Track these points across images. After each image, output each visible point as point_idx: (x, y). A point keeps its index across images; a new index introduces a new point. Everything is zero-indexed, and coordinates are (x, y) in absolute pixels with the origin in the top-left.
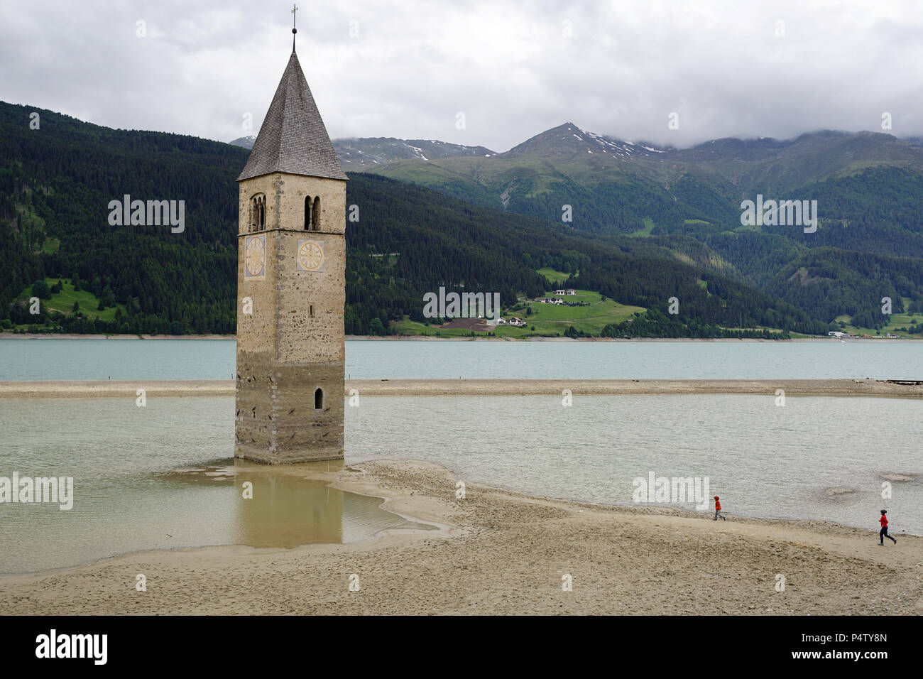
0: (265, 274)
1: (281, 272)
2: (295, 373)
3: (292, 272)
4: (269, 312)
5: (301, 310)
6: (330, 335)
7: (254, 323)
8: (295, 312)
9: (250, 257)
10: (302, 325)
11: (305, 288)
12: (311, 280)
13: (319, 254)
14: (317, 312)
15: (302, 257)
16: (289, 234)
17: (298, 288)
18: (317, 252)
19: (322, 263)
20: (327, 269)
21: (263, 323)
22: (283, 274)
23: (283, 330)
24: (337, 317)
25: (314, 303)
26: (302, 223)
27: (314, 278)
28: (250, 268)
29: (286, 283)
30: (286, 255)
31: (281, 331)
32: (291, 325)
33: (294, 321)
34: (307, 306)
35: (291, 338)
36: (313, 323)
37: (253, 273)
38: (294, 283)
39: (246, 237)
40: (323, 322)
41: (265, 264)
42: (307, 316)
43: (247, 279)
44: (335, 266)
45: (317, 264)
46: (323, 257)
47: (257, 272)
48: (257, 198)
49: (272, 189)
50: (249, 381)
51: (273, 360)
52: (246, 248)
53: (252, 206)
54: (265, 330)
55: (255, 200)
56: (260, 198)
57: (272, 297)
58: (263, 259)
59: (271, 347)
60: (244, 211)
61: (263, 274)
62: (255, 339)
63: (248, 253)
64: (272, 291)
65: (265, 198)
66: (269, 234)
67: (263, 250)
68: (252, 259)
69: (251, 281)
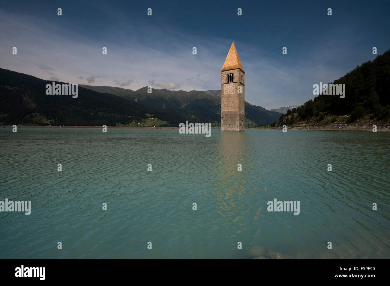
4: (236, 101)
7: (229, 104)
21: (234, 104)
26: (241, 81)
28: (227, 91)
39: (225, 84)
46: (243, 90)
47: (230, 92)
48: (229, 75)
49: (237, 72)
50: (227, 118)
51: (238, 112)
52: (225, 87)
53: (227, 77)
54: (234, 106)
55: (228, 76)
56: (230, 75)
57: (238, 98)
58: (233, 89)
59: (237, 110)
60: (223, 78)
61: (233, 92)
62: (230, 108)
63: (226, 88)
64: (238, 96)
65: (233, 75)
66: (236, 83)
67: (233, 87)
68: (228, 89)
69: (228, 94)
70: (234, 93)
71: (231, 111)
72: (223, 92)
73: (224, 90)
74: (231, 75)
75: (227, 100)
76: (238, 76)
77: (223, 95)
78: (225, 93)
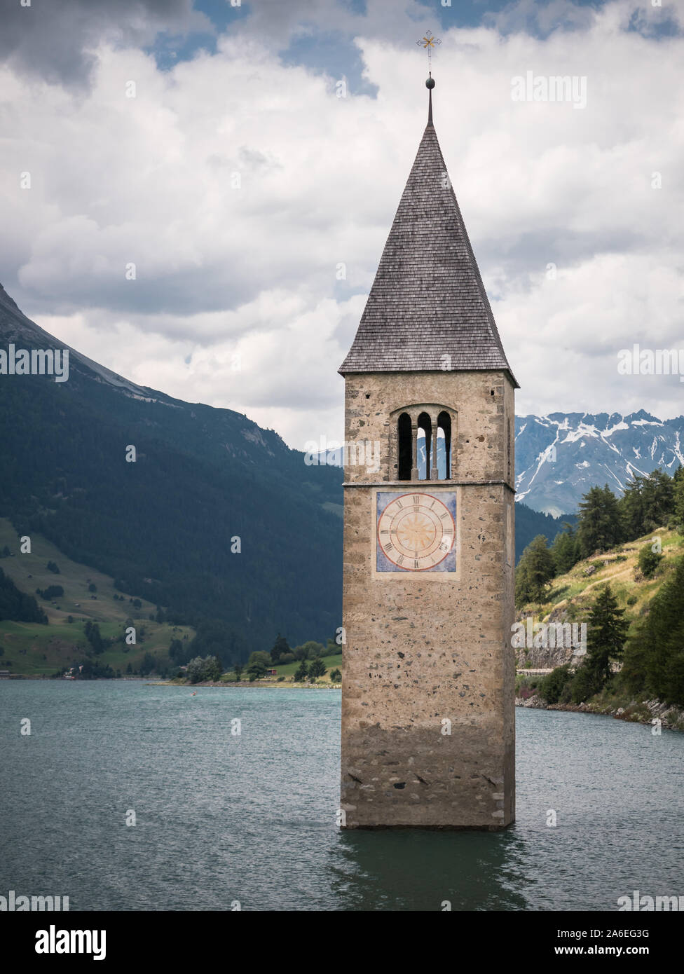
0: (459, 568)
4: (477, 648)
7: (416, 668)
9: (394, 532)
21: (453, 668)
28: (393, 556)
37: (408, 563)
38: (506, 589)
39: (374, 491)
41: (459, 548)
43: (376, 576)
45: (510, 551)
47: (426, 564)
48: (414, 414)
49: (482, 403)
50: (400, 786)
52: (380, 513)
53: (394, 427)
54: (459, 683)
55: (405, 419)
56: (425, 417)
57: (488, 615)
59: (487, 716)
61: (454, 570)
62: (421, 700)
63: (386, 523)
64: (488, 604)
65: (445, 414)
66: (471, 491)
67: (448, 522)
68: (402, 537)
69: (400, 582)
70: (456, 576)
71: (430, 723)
72: (362, 559)
73: (366, 540)
74: (434, 415)
75: (396, 627)
76: (493, 429)
77: (361, 581)
78: (382, 567)
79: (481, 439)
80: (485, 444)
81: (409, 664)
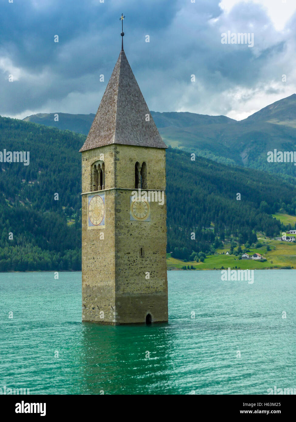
0: (105, 224)
1: (118, 222)
2: (130, 301)
3: (127, 222)
4: (109, 254)
5: (134, 251)
6: (156, 271)
7: (97, 263)
8: (129, 253)
9: (92, 211)
10: (135, 264)
11: (137, 235)
12: (141, 228)
13: (146, 207)
14: (147, 253)
15: (134, 210)
16: (124, 192)
17: (131, 235)
18: (145, 206)
19: (149, 214)
20: (153, 218)
21: (104, 264)
22: (121, 224)
23: (121, 268)
24: (161, 256)
25: (143, 246)
26: (133, 183)
27: (143, 226)
28: (92, 220)
29: (122, 231)
30: (122, 209)
31: (119, 269)
32: (126, 264)
33: (129, 261)
34: (138, 248)
35: (127, 274)
36: (143, 262)
37: (95, 223)
38: (129, 231)
39: (88, 196)
40: (151, 261)
41: (105, 216)
42: (138, 257)
43: (89, 228)
44: (159, 216)
45: (145, 215)
46: (149, 209)
47: (98, 223)
48: (97, 164)
49: (109, 158)
50: (93, 309)
51: (114, 291)
52: (89, 204)
53: (93, 170)
54: (106, 269)
55: (95, 166)
56: (99, 165)
58: (103, 214)
59: (112, 283)
60: (86, 175)
62: (98, 276)
63: (90, 208)
64: (112, 237)
65: (103, 164)
66: (108, 193)
67: (103, 206)
68: (94, 212)
69: (93, 230)
70: (105, 227)
71: (100, 284)
72: (85, 222)
73: (87, 215)
74: (101, 164)
75: (93, 247)
76: (112, 168)
77: (85, 230)
78: (89, 225)
79: (110, 172)
80: (110, 174)
81: (96, 261)
